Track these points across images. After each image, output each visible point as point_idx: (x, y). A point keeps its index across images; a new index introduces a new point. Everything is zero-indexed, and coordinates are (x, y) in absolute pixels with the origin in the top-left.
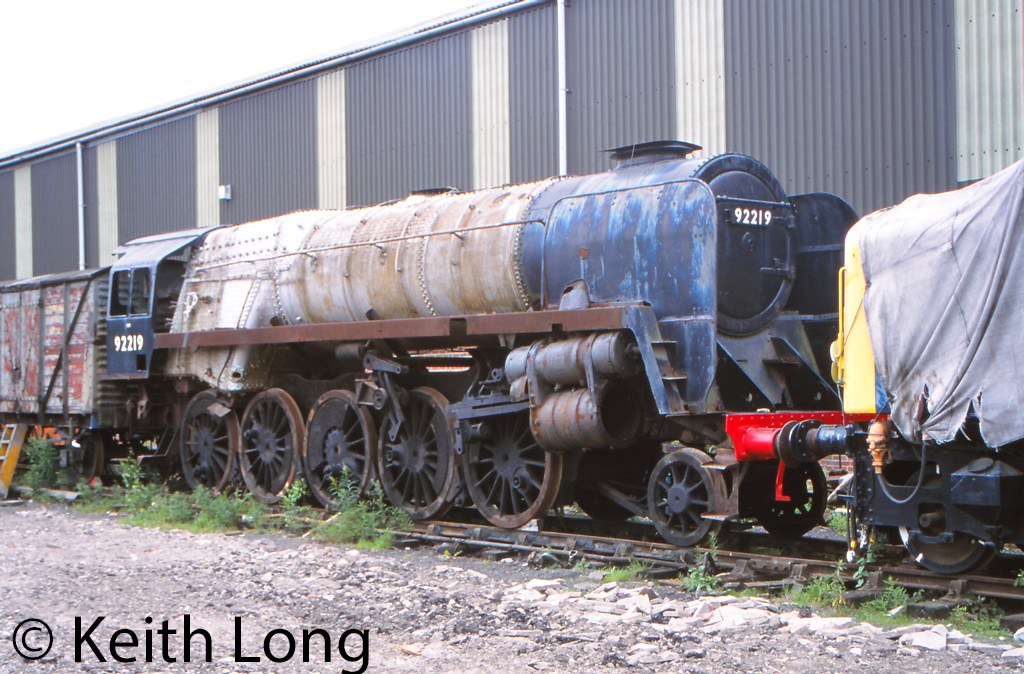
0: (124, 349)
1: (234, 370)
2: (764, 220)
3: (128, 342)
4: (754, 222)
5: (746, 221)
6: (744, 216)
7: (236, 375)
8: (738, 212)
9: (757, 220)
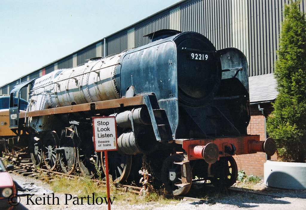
0: (13, 119)
1: (39, 125)
2: (205, 58)
3: (14, 116)
4: (200, 59)
5: (196, 58)
6: (195, 57)
7: (40, 126)
8: (193, 55)
9: (202, 58)
